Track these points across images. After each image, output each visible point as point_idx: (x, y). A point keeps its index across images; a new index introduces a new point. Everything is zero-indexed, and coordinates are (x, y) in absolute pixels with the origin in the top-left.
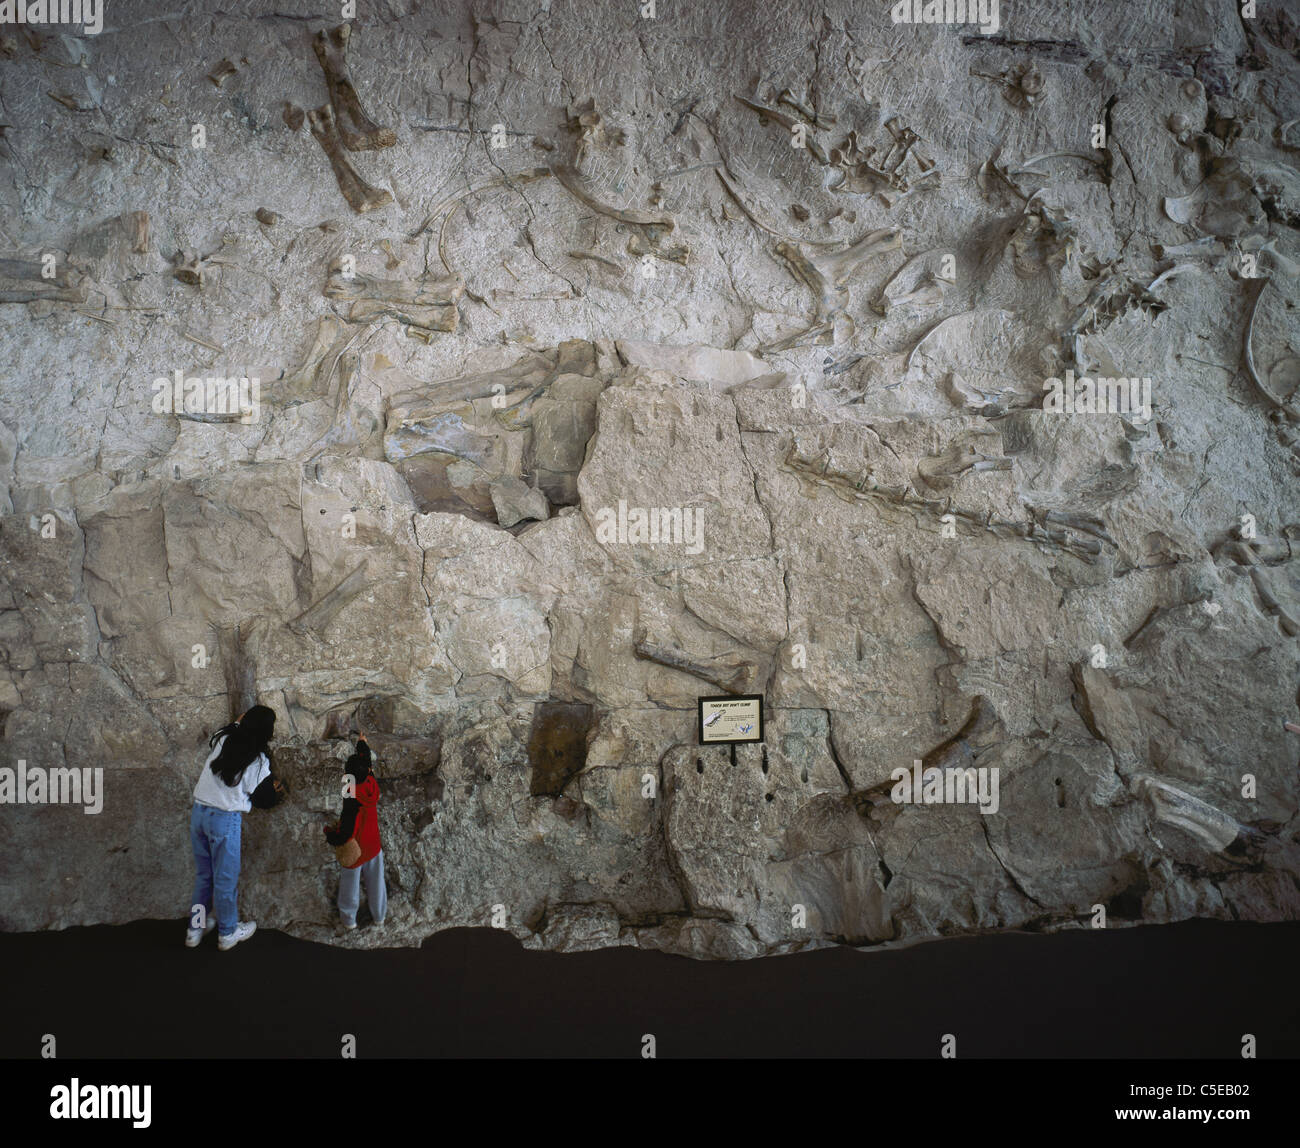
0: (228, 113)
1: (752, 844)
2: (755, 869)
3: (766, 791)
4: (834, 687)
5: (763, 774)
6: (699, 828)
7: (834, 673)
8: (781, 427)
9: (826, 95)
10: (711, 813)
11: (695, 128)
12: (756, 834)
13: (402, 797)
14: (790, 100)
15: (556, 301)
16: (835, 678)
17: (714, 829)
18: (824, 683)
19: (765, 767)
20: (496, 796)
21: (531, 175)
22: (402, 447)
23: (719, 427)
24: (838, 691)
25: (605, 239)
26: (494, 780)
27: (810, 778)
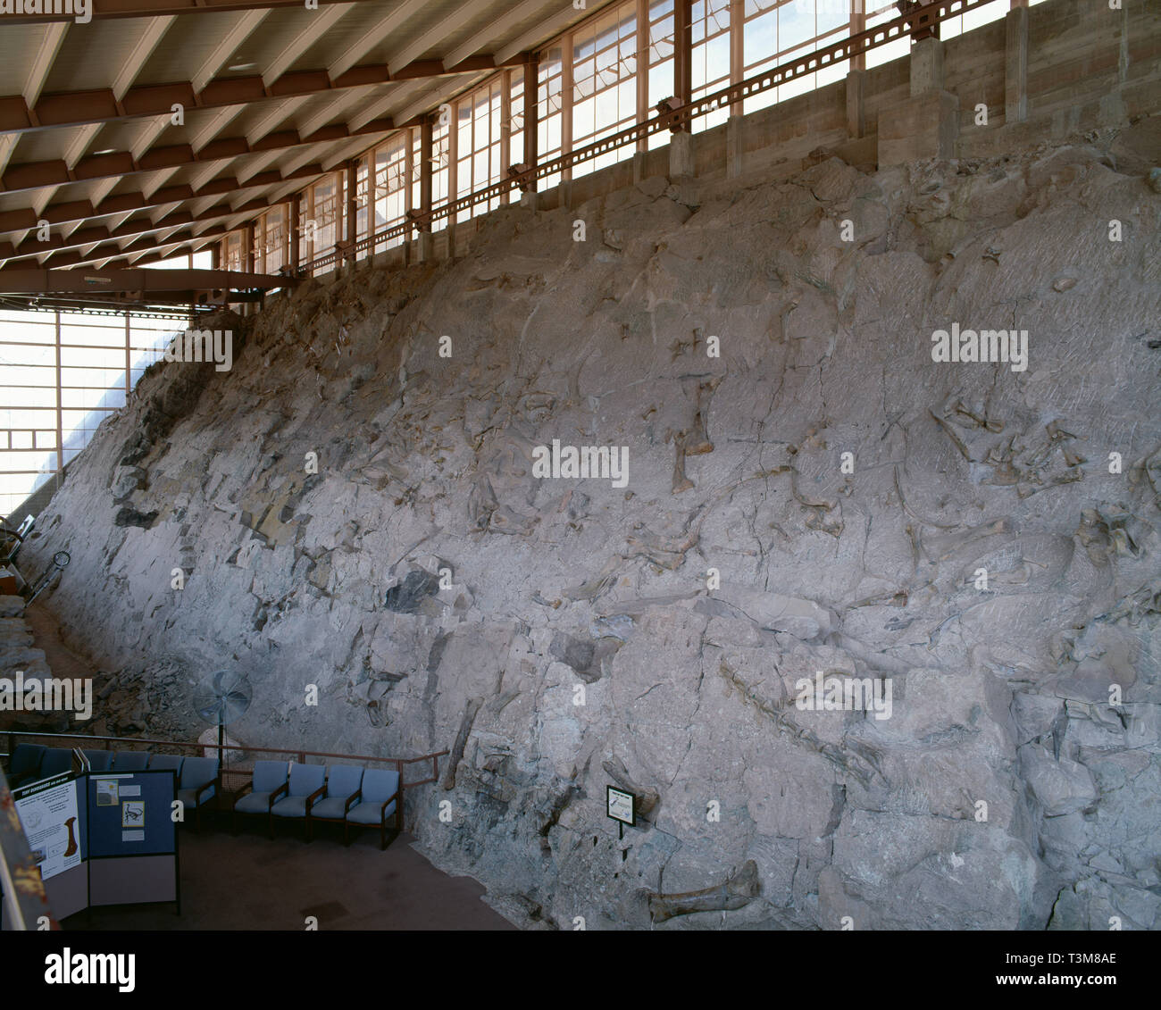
0: (644, 436)
1: (596, 898)
2: (591, 914)
3: (617, 871)
4: (685, 825)
5: (621, 861)
6: (574, 875)
7: (688, 816)
8: (726, 645)
9: (996, 404)
10: (584, 870)
11: (896, 433)
12: (600, 893)
13: (492, 809)
14: (964, 410)
15: (743, 556)
16: (688, 820)
17: (581, 878)
18: (680, 820)
19: (625, 857)
20: (524, 824)
21: (778, 470)
22: (599, 630)
23: (690, 638)
24: (687, 829)
25: (793, 516)
26: (526, 816)
27: (643, 875)
